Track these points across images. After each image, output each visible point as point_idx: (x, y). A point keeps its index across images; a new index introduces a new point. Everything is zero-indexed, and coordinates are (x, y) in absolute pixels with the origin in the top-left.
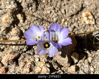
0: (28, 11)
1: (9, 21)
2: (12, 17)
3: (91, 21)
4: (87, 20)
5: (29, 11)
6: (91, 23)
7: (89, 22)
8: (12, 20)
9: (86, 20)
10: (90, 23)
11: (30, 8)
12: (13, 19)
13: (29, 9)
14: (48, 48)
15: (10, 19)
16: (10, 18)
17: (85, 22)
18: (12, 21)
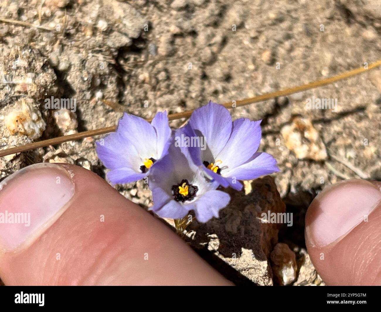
0: (91, 102)
1: (31, 127)
2: (40, 115)
3: (315, 148)
4: (302, 143)
5: (92, 104)
6: (315, 153)
7: (309, 151)
8: (41, 124)
9: (298, 142)
10: (311, 154)
11: (99, 94)
12: (42, 120)
13: (93, 95)
14: (190, 200)
15: (34, 121)
16: (34, 117)
17: (292, 153)
18: (40, 129)
